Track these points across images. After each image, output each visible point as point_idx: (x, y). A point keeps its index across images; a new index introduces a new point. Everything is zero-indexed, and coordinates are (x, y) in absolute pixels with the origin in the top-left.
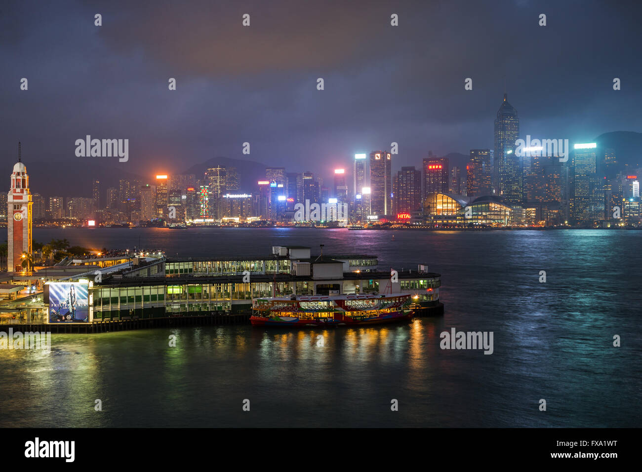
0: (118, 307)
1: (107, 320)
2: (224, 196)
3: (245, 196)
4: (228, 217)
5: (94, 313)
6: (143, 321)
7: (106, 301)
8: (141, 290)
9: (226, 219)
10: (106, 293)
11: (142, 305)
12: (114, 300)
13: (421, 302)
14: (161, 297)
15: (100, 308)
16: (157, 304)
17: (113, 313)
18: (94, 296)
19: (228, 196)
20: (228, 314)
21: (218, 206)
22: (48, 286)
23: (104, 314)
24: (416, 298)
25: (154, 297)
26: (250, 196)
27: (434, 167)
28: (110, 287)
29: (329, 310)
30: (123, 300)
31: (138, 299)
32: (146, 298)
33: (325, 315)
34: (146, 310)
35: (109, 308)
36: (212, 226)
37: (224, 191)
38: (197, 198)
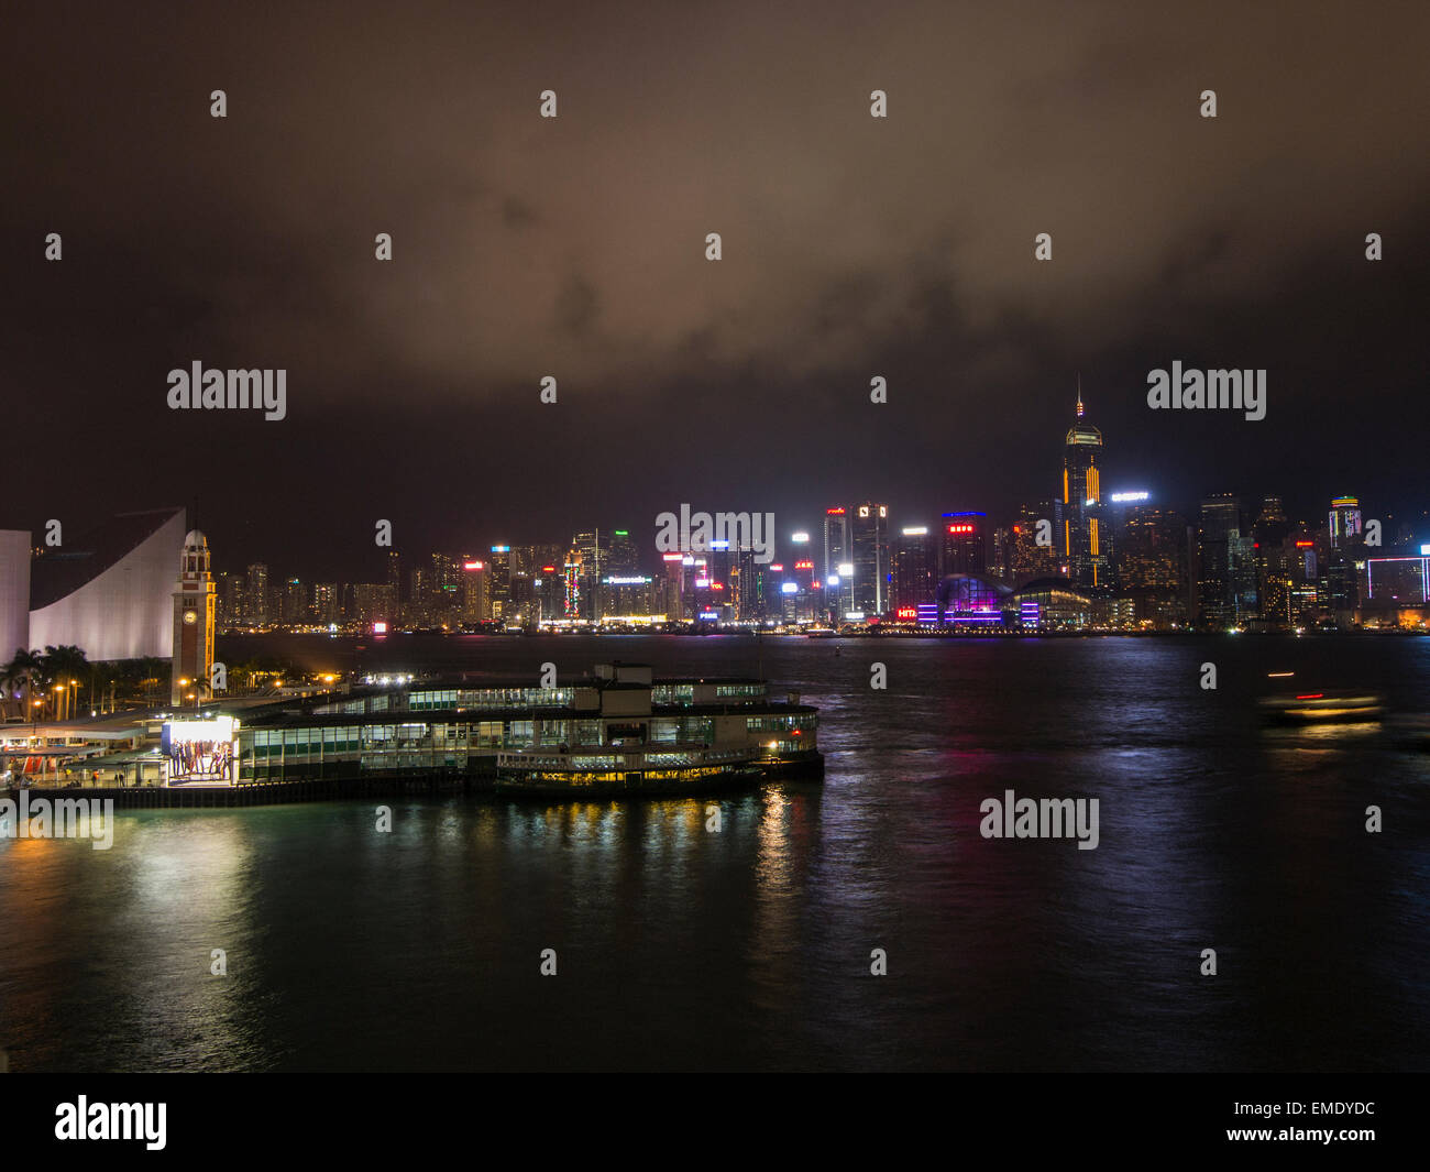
0: (281, 760)
1: (261, 782)
2: (605, 581)
3: (640, 580)
4: (612, 615)
5: (240, 769)
6: (321, 782)
7: (261, 751)
8: (320, 733)
9: (606, 619)
10: (263, 738)
11: (321, 757)
12: (275, 750)
13: (783, 755)
14: (353, 745)
15: (251, 762)
16: (344, 755)
17: (273, 771)
18: (241, 744)
19: (612, 580)
20: (460, 772)
21: (594, 598)
22: (169, 726)
23: (258, 771)
24: (773, 745)
25: (341, 746)
26: (650, 580)
27: (959, 529)
28: (268, 729)
29: (617, 769)
30: (290, 749)
31: (315, 747)
32: (329, 747)
33: (611, 777)
34: (327, 766)
35: (266, 761)
36: (584, 631)
37: (606, 573)
38: (560, 583)
